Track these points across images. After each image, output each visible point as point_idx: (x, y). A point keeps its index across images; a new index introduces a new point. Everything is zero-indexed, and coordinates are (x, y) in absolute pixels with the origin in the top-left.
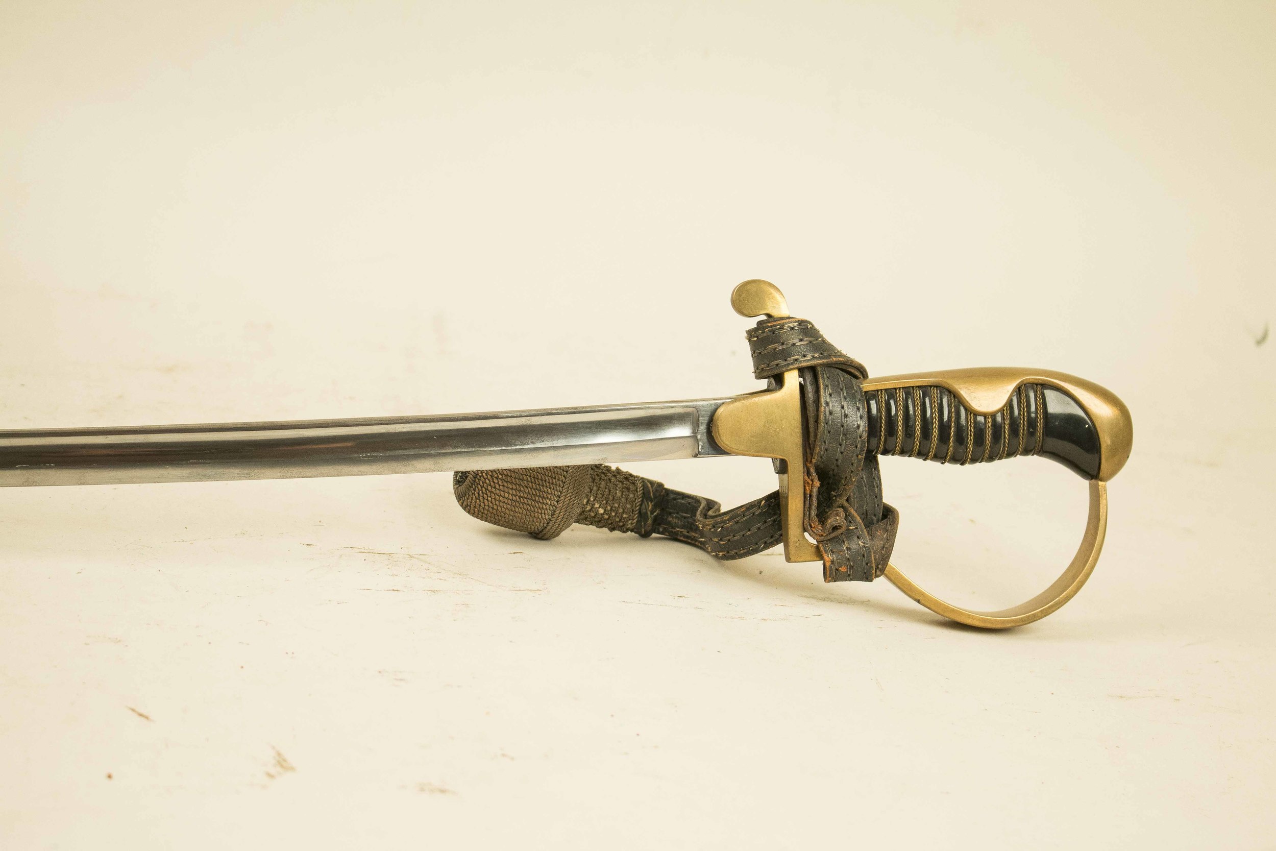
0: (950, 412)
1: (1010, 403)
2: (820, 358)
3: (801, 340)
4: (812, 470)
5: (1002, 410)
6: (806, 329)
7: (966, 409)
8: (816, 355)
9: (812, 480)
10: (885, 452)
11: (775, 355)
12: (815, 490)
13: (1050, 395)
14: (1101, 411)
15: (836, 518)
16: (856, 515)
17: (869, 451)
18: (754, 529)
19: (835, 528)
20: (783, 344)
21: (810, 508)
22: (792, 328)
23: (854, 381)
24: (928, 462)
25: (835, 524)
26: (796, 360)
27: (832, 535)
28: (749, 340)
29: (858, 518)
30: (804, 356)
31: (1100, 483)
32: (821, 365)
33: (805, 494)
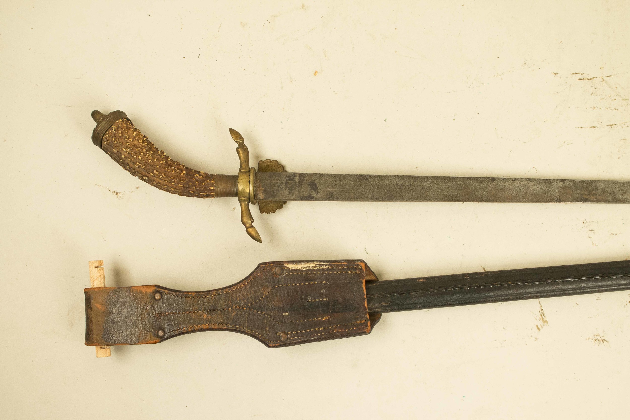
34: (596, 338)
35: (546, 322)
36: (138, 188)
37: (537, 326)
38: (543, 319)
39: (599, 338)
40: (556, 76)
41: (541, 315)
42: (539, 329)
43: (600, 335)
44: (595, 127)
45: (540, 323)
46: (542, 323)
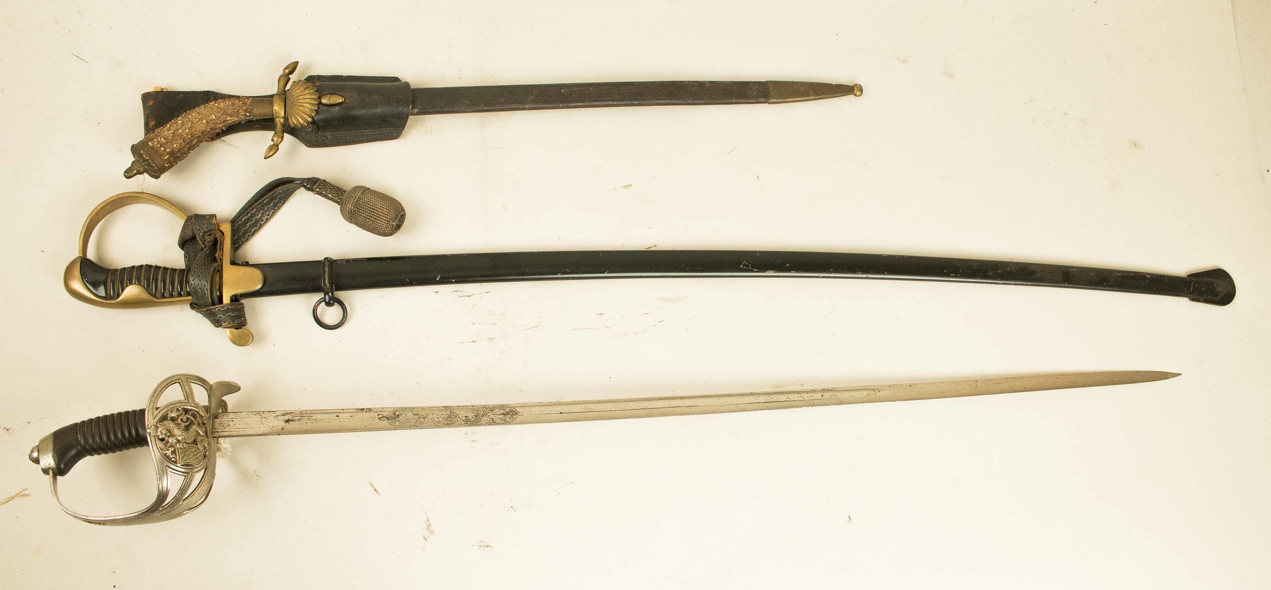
0: (152, 286)
1: (123, 290)
2: (211, 309)
3: (220, 317)
4: (219, 261)
5: (127, 286)
6: (217, 323)
7: (144, 287)
8: (213, 310)
9: (219, 256)
10: (184, 270)
11: (233, 310)
12: (218, 252)
13: (104, 295)
14: (78, 285)
15: (209, 239)
16: (199, 241)
17: (189, 270)
18: (242, 231)
19: (210, 235)
20: (229, 315)
21: (220, 245)
22: (224, 323)
23: (196, 302)
24: (163, 266)
25: (210, 237)
26: (223, 308)
27: (211, 232)
28: (245, 320)
29: (198, 239)
30: (219, 310)
31: (81, 255)
32: (209, 306)
33: (223, 251)
34: (481, 544)
35: (433, 532)
36: (29, 423)
37: (424, 537)
38: (429, 530)
39: (483, 544)
40: (436, 294)
41: (428, 526)
42: (426, 539)
43: (485, 541)
44: (475, 342)
45: (426, 534)
46: (429, 534)
